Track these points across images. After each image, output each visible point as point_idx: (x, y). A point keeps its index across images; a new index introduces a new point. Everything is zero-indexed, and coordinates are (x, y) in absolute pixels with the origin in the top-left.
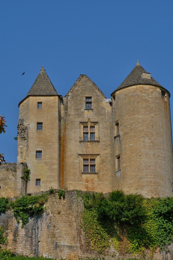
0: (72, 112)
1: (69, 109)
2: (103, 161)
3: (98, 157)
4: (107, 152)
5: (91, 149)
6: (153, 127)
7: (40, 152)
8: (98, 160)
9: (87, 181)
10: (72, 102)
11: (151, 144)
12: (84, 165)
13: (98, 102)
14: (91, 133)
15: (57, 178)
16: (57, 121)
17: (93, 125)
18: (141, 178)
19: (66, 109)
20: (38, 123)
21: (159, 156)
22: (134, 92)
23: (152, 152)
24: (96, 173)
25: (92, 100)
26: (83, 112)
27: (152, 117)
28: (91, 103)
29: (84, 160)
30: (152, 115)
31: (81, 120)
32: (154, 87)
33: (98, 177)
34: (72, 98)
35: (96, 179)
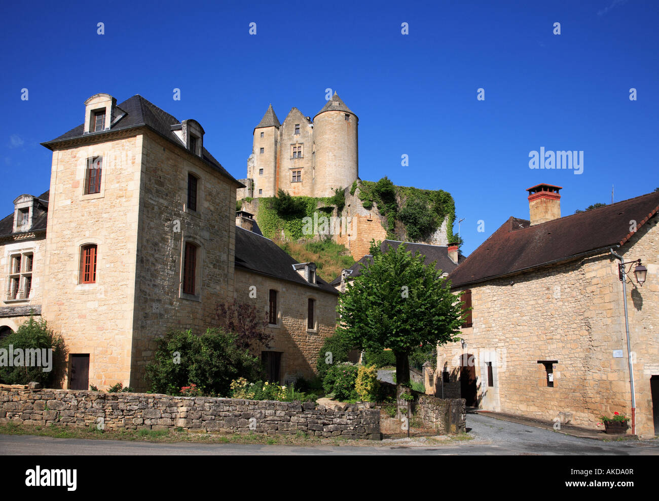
0: (285, 137)
1: (283, 136)
2: (306, 172)
3: (303, 169)
4: (308, 165)
5: (298, 163)
6: (335, 143)
7: (263, 169)
8: (302, 171)
9: (294, 188)
10: (286, 130)
11: (333, 157)
12: (293, 176)
13: (304, 127)
14: (298, 152)
15: (272, 188)
16: (274, 146)
17: (300, 145)
18: (325, 183)
19: (281, 135)
20: (261, 149)
21: (339, 165)
22: (324, 117)
23: (334, 163)
24: (300, 182)
25: (300, 127)
26: (293, 137)
27: (336, 136)
28: (299, 129)
29: (293, 172)
30: (336, 134)
31: (291, 142)
32: (338, 112)
33: (302, 184)
34: (286, 126)
35: (301, 186)
